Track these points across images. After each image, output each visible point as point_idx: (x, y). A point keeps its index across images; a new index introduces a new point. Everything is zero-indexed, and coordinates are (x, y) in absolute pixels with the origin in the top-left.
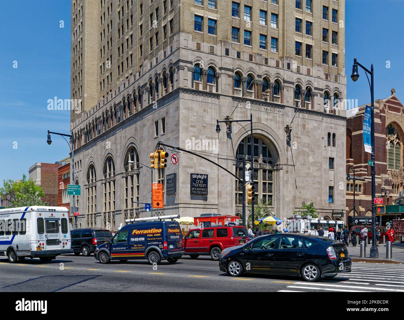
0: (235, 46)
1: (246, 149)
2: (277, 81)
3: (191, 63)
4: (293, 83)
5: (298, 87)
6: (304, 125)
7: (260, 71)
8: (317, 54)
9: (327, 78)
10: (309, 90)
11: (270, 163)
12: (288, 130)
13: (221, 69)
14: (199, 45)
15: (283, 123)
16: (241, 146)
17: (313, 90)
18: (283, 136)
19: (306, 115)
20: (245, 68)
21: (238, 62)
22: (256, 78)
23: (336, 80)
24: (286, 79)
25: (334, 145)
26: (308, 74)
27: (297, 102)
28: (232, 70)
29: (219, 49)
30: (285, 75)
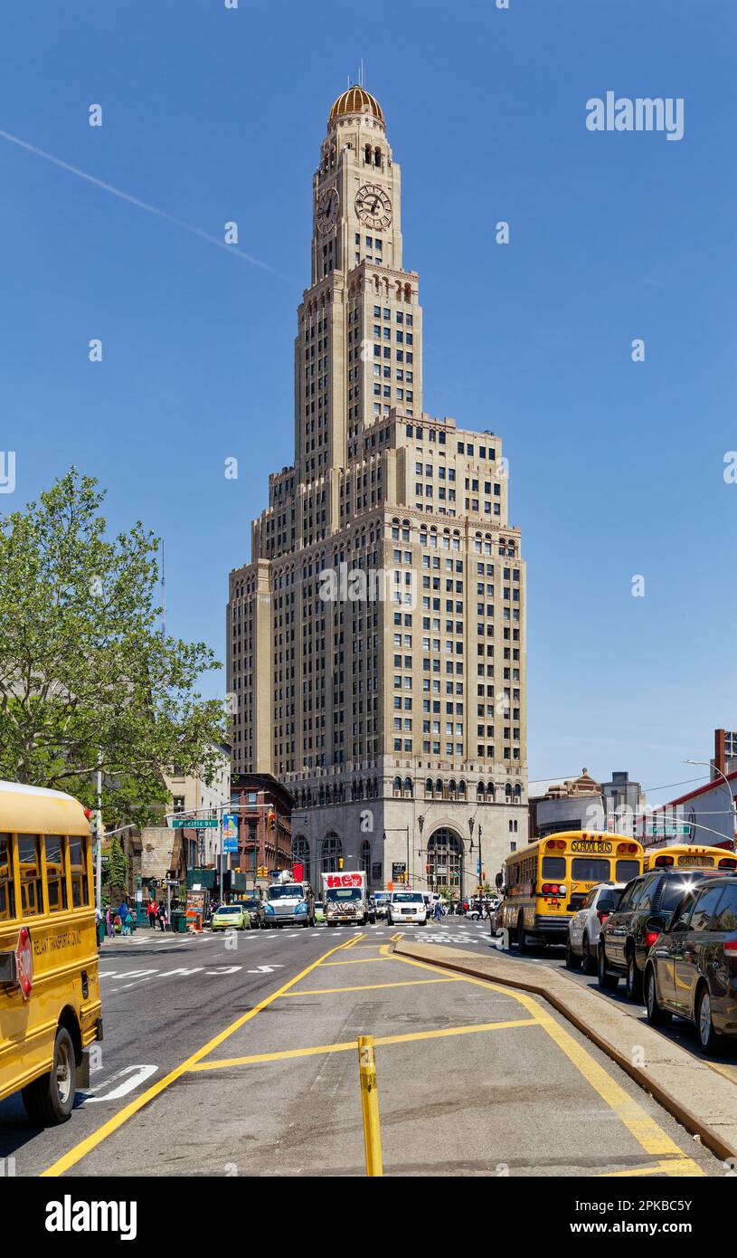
0: (426, 758)
1: (435, 840)
2: (462, 782)
3: (392, 777)
4: (475, 782)
5: (481, 784)
6: (486, 816)
7: (446, 776)
8: (499, 753)
9: (508, 772)
10: (491, 784)
11: (456, 849)
12: (471, 823)
13: (415, 778)
14: (398, 762)
15: (467, 817)
16: (432, 838)
17: (495, 785)
18: (466, 827)
19: (488, 808)
20: (435, 775)
21: (429, 771)
22: (444, 782)
23: (517, 773)
24: (469, 779)
25: (516, 830)
26: (490, 771)
27: (480, 797)
28: (424, 779)
29: (414, 763)
30: (469, 776)
